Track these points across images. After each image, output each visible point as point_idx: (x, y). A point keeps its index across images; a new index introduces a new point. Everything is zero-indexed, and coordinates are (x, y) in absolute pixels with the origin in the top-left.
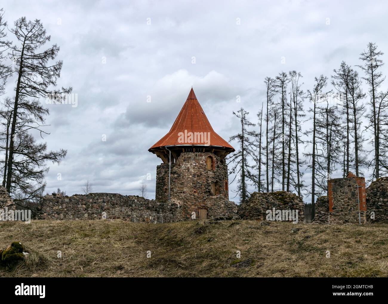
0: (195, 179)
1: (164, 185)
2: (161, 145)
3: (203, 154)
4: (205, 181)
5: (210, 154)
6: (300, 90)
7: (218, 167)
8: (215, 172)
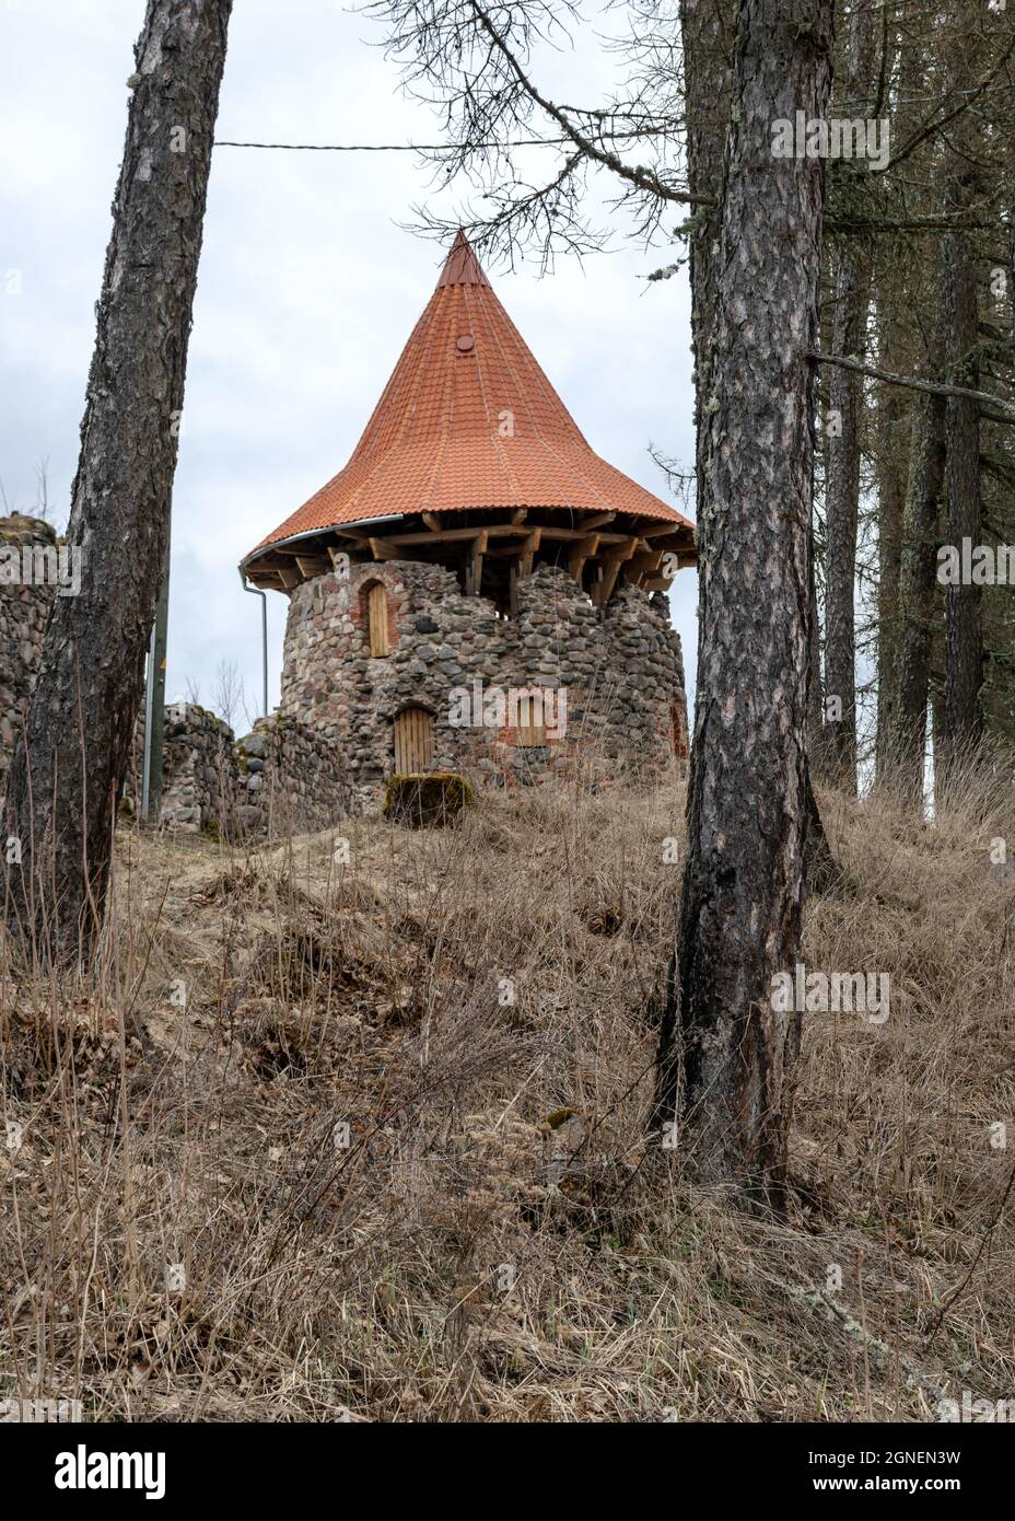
4: (344, 721)
5: (373, 571)
7: (427, 627)
8: (399, 661)
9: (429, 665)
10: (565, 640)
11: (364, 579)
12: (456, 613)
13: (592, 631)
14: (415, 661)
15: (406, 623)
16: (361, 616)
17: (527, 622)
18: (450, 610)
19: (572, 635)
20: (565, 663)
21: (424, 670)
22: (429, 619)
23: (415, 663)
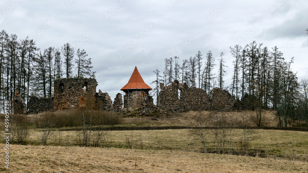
0: (137, 100)
1: (127, 102)
2: (125, 89)
3: (140, 91)
4: (141, 101)
5: (143, 92)
6: (178, 64)
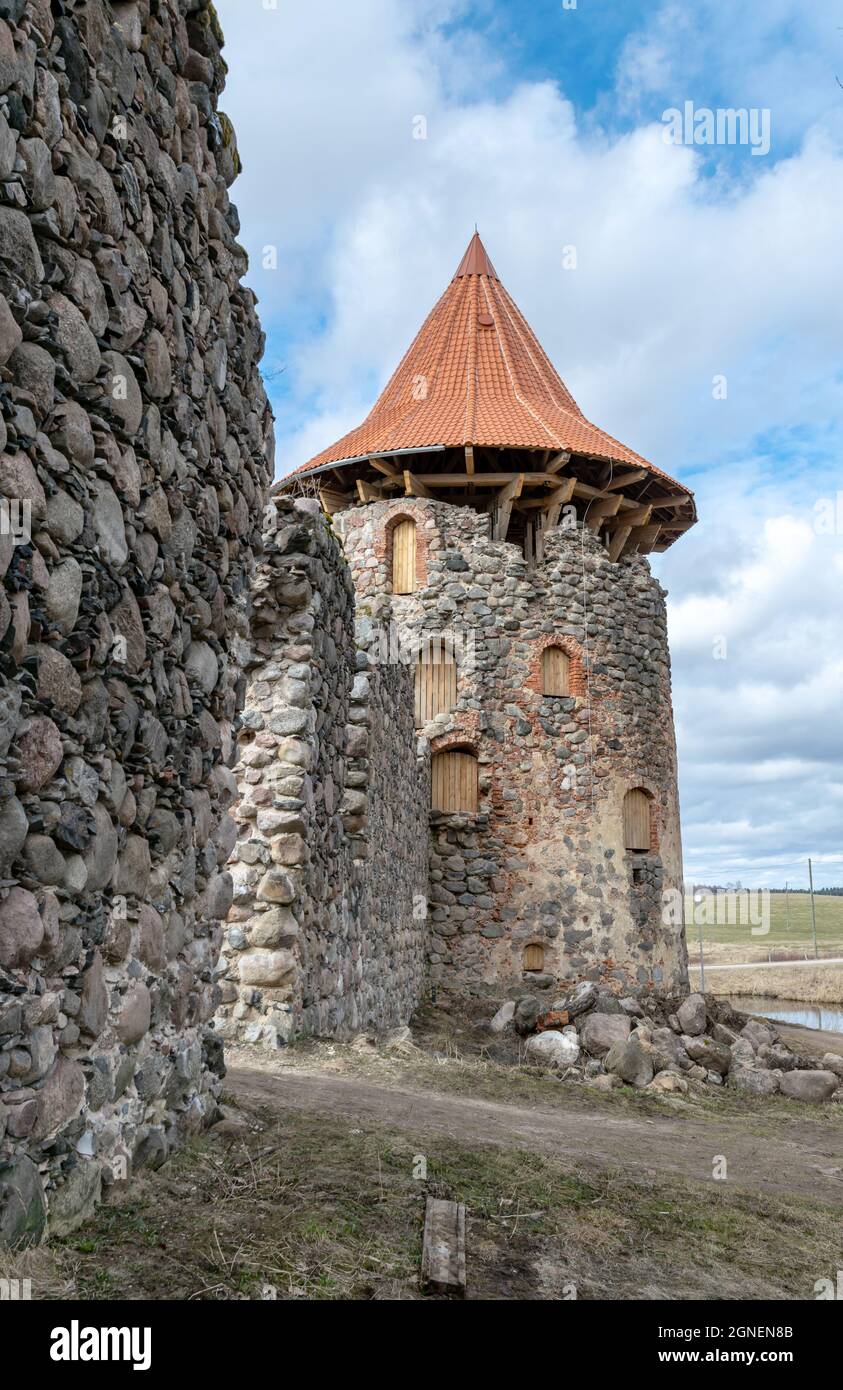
3: (365, 512)
5: (401, 506)
7: (459, 566)
8: (427, 597)
9: (459, 603)
10: (590, 592)
11: (392, 513)
12: (487, 554)
13: (614, 587)
14: (444, 598)
15: (436, 558)
16: (386, 551)
17: (555, 570)
18: (483, 550)
19: (597, 589)
20: (590, 615)
21: (454, 607)
22: (461, 558)
23: (444, 602)
